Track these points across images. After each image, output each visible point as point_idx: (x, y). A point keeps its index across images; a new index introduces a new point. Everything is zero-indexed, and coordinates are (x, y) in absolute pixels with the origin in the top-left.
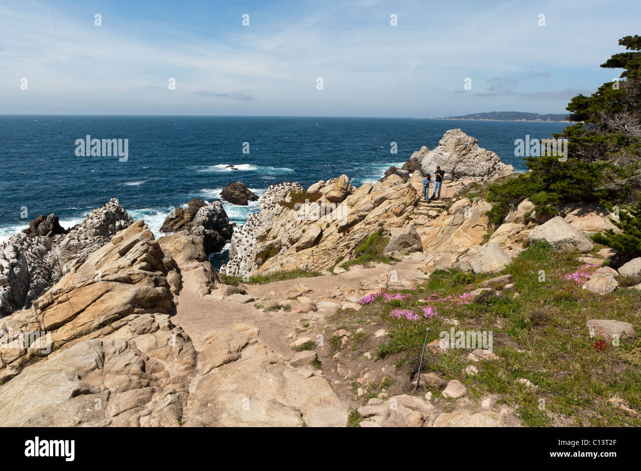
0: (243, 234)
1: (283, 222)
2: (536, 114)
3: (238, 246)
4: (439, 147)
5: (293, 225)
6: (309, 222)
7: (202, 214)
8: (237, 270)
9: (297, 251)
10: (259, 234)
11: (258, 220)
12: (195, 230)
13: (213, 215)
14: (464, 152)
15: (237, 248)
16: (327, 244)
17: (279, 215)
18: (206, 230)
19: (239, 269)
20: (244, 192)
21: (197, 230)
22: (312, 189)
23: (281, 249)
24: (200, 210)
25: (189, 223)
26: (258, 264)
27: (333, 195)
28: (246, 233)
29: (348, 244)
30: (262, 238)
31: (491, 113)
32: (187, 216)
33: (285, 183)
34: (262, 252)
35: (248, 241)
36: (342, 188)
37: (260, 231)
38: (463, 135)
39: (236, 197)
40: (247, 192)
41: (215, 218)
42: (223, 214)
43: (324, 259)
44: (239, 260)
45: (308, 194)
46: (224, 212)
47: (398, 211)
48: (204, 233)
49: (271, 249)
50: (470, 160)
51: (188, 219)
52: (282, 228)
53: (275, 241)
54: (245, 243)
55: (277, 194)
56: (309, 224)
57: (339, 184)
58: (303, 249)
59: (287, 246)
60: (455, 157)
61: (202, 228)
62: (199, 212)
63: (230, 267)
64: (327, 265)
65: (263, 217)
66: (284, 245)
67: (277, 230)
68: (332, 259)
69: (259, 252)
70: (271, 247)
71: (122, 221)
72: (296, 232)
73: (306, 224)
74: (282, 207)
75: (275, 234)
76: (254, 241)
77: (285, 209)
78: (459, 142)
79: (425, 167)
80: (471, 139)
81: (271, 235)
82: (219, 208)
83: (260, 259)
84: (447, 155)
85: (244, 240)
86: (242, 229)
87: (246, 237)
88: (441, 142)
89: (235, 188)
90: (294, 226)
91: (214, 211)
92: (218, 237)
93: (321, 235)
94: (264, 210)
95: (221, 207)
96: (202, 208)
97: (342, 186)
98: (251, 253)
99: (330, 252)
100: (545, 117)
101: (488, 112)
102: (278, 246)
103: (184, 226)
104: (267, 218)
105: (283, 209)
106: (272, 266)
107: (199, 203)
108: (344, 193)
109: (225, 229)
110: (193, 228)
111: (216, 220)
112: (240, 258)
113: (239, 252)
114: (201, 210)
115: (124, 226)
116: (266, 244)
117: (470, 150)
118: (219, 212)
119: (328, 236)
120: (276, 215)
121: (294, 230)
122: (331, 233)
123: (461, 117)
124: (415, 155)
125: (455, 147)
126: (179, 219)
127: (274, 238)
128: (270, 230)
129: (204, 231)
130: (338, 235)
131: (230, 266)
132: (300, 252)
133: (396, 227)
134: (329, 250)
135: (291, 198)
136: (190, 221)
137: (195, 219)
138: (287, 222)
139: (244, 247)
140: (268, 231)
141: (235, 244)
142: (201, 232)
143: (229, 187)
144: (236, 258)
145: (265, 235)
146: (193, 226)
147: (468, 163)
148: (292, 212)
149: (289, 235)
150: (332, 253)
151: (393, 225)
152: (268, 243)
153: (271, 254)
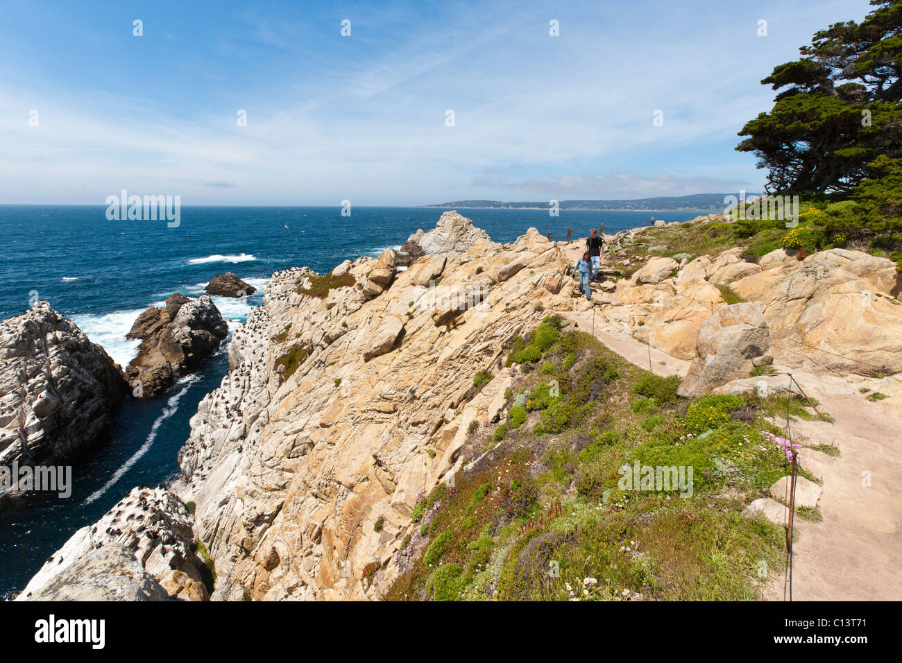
0: (248, 333)
1: (306, 314)
2: (500, 202)
3: (243, 348)
4: (437, 228)
5: (326, 318)
6: (348, 312)
7: (186, 312)
8: (247, 382)
9: (366, 361)
10: (275, 332)
11: (265, 313)
12: (178, 332)
13: (201, 313)
14: (461, 232)
15: (241, 351)
17: (298, 306)
18: (193, 332)
19: (250, 381)
20: (236, 283)
21: (180, 333)
22: (338, 271)
23: (313, 350)
24: (182, 307)
25: (170, 324)
26: (278, 373)
27: (379, 275)
28: (251, 331)
30: (281, 338)
31: (465, 202)
32: (164, 317)
33: (293, 269)
34: (284, 356)
35: (255, 342)
36: (389, 265)
37: (275, 328)
38: (459, 217)
39: (227, 289)
40: (241, 283)
41: (204, 316)
42: (214, 310)
44: (248, 369)
45: (335, 277)
46: (215, 307)
47: (554, 284)
48: (191, 335)
49: (296, 350)
50: (469, 239)
51: (166, 320)
52: (306, 321)
53: (299, 340)
54: (252, 344)
55: (286, 281)
56: (349, 314)
57: (384, 260)
58: (377, 356)
59: (322, 346)
60: (453, 237)
61: (187, 329)
62: (180, 310)
63: (238, 379)
64: (458, 389)
65: (272, 310)
66: (317, 345)
67: (300, 325)
69: (278, 357)
70: (296, 348)
71: (57, 332)
72: (333, 326)
73: (344, 315)
74: (300, 296)
75: (298, 331)
76: (266, 343)
77: (305, 297)
78: (455, 224)
79: (426, 248)
80: (466, 220)
81: (293, 333)
82: (209, 304)
83: (281, 367)
84: (445, 235)
85: (250, 340)
86: (244, 327)
87: (252, 336)
88: (438, 223)
89: (225, 280)
90: (329, 318)
91: (201, 307)
92: (210, 337)
93: (403, 332)
94: (272, 301)
95: (211, 302)
96: (185, 304)
97: (388, 263)
98: (263, 356)
100: (507, 205)
101: (462, 200)
102: (308, 348)
103: (162, 328)
104: (278, 310)
105: (303, 298)
106: (319, 384)
107: (182, 300)
108: (391, 271)
109: (218, 327)
110: (175, 331)
111: (205, 318)
112: (248, 366)
113: (246, 358)
114: (184, 308)
115: (62, 339)
116: (288, 345)
117: (467, 230)
118: (209, 308)
119: (414, 333)
120: (293, 306)
121: (329, 324)
123: (440, 205)
124: (412, 237)
125: (453, 227)
126: (154, 320)
127: (298, 336)
128: (290, 326)
129: (190, 332)
130: (437, 330)
131: (236, 377)
134: (453, 360)
135: (311, 284)
136: (170, 322)
137: (176, 319)
138: (311, 314)
139: (251, 350)
140: (288, 327)
141: (238, 347)
142: (187, 335)
143: (218, 278)
144: (243, 366)
145: (283, 333)
146: (174, 328)
147: (466, 242)
148: (317, 300)
149: (323, 332)
150: (459, 365)
151: (558, 308)
152: (290, 343)
153: (297, 358)
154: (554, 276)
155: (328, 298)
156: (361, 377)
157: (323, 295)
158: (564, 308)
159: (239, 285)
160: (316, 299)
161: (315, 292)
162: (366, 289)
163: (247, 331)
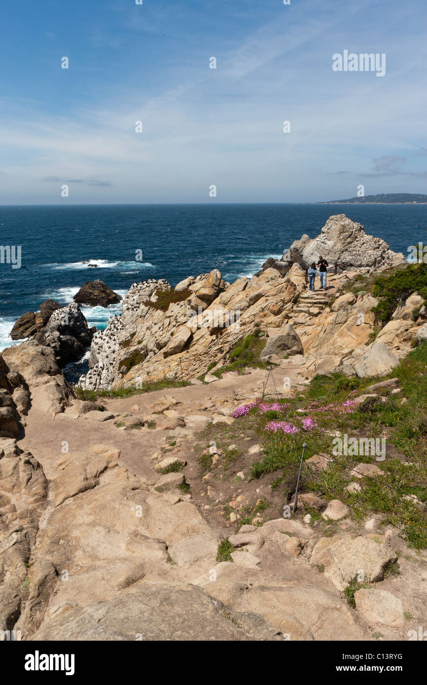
1: (148, 324)
3: (99, 353)
4: (322, 235)
5: (160, 328)
6: (178, 324)
7: (57, 318)
8: (98, 380)
9: (165, 358)
10: (123, 338)
11: (121, 323)
12: (49, 336)
13: (69, 319)
14: (349, 240)
15: (97, 355)
16: (198, 348)
17: (145, 316)
18: (62, 337)
19: (100, 379)
20: (104, 291)
21: (51, 337)
22: (180, 286)
23: (148, 355)
24: (54, 313)
25: (42, 328)
26: (121, 373)
27: (205, 293)
28: (107, 338)
29: (222, 347)
30: (125, 344)
31: (378, 195)
32: (39, 321)
33: (150, 281)
34: (126, 359)
35: (110, 348)
36: (214, 285)
37: (123, 335)
38: (348, 221)
39: (95, 297)
41: (72, 322)
42: (81, 318)
43: (194, 365)
44: (101, 369)
45: (177, 292)
46: (82, 314)
47: (276, 309)
48: (59, 339)
49: (137, 355)
50: (356, 249)
51: (40, 325)
52: (148, 331)
53: (140, 346)
54: (107, 349)
55: (142, 292)
56: (179, 326)
57: (211, 280)
58: (172, 355)
59: (154, 351)
60: (339, 246)
61: (57, 333)
62: (52, 315)
63: (90, 378)
64: (198, 372)
65: (126, 320)
66: (151, 351)
67: (142, 333)
68: (204, 365)
69: (122, 359)
70: (136, 353)
72: (164, 335)
73: (174, 326)
74: (147, 308)
75: (140, 339)
76: (117, 347)
77: (151, 310)
78: (343, 229)
79: (306, 257)
80: (356, 225)
81: (136, 340)
82: (76, 311)
83: (124, 368)
84: (330, 243)
85: (106, 346)
86: (102, 334)
87: (108, 343)
88: (323, 229)
89: (93, 287)
90: (162, 328)
91: (70, 314)
92: (75, 343)
93: (191, 338)
94: (127, 311)
95: (79, 309)
96: (56, 311)
97: (214, 282)
98: (114, 360)
99: (201, 357)
101: (375, 194)
102: (144, 352)
103: (37, 332)
104: (130, 320)
105: (149, 310)
106: (137, 375)
107: (53, 306)
108: (216, 290)
109: (83, 334)
110: (47, 335)
111: (73, 325)
112: (101, 367)
113: (100, 360)
114: (56, 314)
116: (130, 350)
117: (356, 237)
118: (76, 315)
119: (199, 339)
120: (141, 317)
121: (161, 333)
122: (203, 336)
123: (345, 201)
124: (296, 244)
125: (340, 234)
126: (30, 324)
127: (140, 342)
129: (59, 337)
130: (210, 338)
131: (90, 376)
132: (169, 359)
133: (274, 327)
134: (201, 355)
135: (157, 297)
136: (42, 327)
137: (48, 324)
138: (153, 324)
139: (105, 354)
140: (133, 335)
141: (95, 351)
142: (56, 339)
143: (87, 286)
144: (97, 367)
145: (129, 340)
146: (46, 332)
147: (354, 252)
148: (159, 313)
149: (156, 339)
150: (203, 358)
151: (270, 325)
152: (132, 349)
153: (136, 361)
154: (277, 304)
155: (167, 312)
156: (160, 369)
157: (165, 308)
158: (274, 326)
159: (107, 293)
160: (159, 311)
161: (159, 305)
162: (194, 305)
163: (103, 338)
